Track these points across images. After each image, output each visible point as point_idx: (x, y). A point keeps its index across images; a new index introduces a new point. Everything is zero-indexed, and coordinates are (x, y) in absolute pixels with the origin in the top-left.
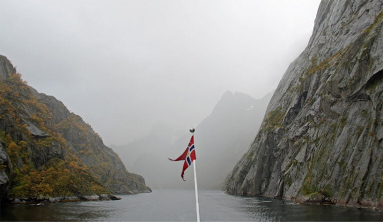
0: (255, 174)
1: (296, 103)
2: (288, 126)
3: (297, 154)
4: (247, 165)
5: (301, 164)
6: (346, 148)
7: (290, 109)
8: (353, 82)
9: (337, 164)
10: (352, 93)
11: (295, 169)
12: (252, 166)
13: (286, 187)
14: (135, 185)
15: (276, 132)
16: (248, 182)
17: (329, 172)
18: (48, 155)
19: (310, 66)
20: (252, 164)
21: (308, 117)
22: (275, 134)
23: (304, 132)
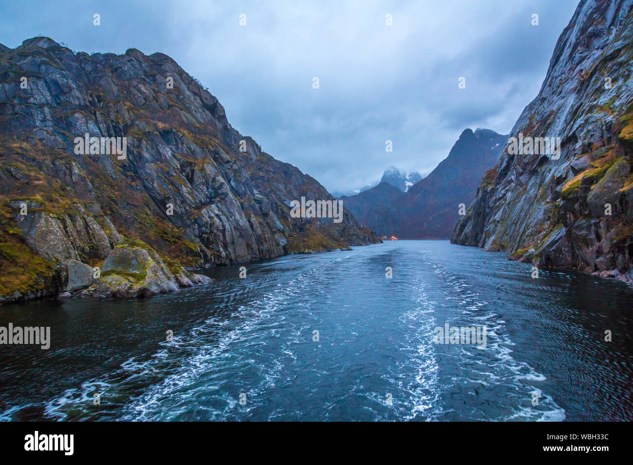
0: (471, 228)
1: (505, 165)
2: (498, 186)
3: (497, 213)
4: (465, 219)
5: (498, 222)
6: (520, 213)
7: (501, 170)
8: (533, 159)
9: (514, 224)
10: (531, 168)
11: (494, 225)
12: (470, 220)
13: (487, 240)
14: (367, 239)
15: (489, 191)
16: (465, 234)
17: (508, 230)
18: (302, 221)
19: (527, 125)
20: (469, 219)
21: (510, 180)
22: (488, 193)
23: (504, 195)
